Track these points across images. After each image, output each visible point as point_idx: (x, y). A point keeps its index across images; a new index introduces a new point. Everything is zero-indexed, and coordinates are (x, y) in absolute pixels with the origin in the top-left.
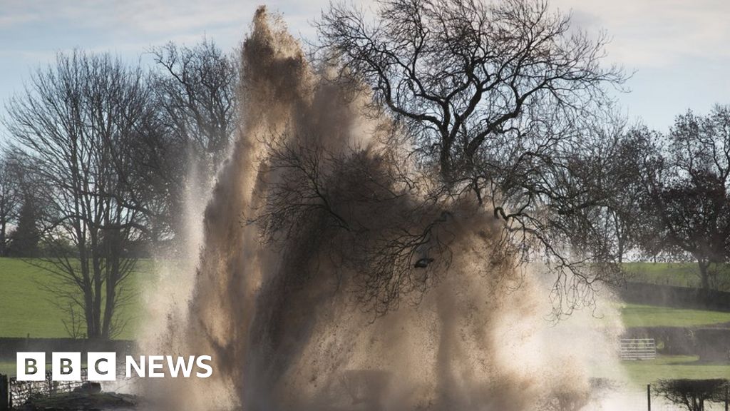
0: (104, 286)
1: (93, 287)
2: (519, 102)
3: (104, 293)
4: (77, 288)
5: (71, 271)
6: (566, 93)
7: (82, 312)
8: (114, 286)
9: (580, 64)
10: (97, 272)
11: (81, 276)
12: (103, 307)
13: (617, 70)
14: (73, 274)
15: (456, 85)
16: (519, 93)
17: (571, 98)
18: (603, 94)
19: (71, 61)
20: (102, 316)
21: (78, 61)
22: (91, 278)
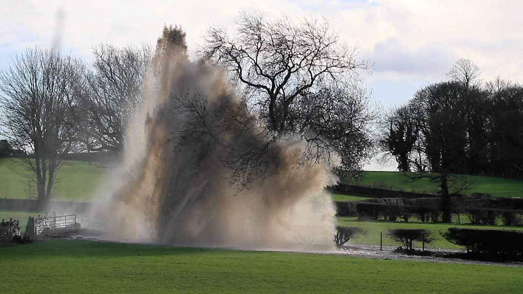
0: (47, 172)
1: (42, 172)
2: (313, 79)
3: (47, 176)
4: (33, 173)
5: (30, 164)
6: (337, 74)
7: (35, 185)
8: (53, 173)
9: (346, 59)
10: (44, 164)
11: (35, 166)
12: (47, 184)
13: (365, 62)
14: (31, 165)
15: (280, 69)
16: (313, 74)
17: (339, 77)
18: (358, 75)
19: (34, 52)
20: (46, 188)
21: (38, 52)
22: (40, 168)
